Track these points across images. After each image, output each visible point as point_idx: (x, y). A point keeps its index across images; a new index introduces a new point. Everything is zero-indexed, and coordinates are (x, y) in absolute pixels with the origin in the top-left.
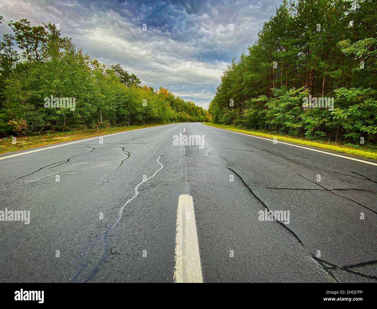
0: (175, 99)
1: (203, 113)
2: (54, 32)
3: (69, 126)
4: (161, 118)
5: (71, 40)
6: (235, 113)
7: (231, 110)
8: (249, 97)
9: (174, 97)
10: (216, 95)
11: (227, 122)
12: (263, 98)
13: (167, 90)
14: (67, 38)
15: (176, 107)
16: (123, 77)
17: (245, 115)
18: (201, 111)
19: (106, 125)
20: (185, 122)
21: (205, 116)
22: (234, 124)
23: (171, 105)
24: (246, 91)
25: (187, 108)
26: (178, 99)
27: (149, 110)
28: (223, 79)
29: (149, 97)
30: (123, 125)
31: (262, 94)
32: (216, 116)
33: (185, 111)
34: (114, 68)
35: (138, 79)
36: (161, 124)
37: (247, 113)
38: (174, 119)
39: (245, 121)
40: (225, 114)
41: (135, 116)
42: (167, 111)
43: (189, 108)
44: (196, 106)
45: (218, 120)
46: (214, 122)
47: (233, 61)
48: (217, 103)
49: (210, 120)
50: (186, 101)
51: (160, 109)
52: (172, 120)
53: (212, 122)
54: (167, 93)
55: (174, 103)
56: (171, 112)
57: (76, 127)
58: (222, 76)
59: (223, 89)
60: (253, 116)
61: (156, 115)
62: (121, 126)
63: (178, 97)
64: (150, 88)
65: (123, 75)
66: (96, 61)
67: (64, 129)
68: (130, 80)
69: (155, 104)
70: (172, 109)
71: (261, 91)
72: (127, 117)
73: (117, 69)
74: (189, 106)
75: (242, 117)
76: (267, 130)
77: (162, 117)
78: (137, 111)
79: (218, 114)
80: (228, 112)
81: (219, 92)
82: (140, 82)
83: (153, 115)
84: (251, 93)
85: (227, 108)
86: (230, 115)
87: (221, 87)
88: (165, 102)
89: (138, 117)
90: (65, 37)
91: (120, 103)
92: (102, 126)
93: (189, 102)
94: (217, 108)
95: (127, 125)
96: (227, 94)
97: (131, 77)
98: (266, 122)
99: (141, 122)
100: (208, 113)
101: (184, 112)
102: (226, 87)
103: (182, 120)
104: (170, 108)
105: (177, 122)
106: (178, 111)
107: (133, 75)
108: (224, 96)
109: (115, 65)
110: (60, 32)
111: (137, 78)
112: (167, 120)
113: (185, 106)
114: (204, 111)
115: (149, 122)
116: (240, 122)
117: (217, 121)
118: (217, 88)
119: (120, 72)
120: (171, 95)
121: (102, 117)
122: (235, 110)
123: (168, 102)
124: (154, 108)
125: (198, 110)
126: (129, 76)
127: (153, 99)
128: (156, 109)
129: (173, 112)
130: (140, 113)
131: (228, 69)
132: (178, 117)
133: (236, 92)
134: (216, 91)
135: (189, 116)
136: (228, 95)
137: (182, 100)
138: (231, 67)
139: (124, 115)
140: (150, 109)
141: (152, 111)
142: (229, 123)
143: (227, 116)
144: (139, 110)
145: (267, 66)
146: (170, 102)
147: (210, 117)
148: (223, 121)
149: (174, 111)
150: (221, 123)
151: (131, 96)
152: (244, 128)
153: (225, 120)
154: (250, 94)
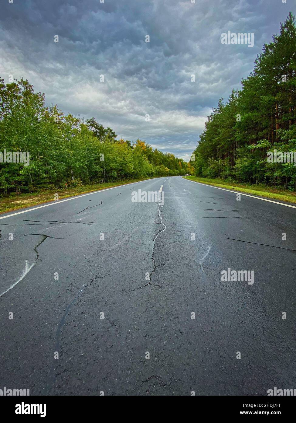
0: (153, 152)
1: (183, 165)
2: (27, 88)
3: (36, 187)
4: (137, 173)
5: (44, 95)
6: (223, 164)
7: (218, 161)
8: (242, 143)
9: (152, 149)
10: (199, 144)
11: (212, 175)
12: (264, 143)
13: (144, 143)
14: (40, 94)
15: (154, 161)
16: (98, 131)
17: (237, 166)
18: (181, 163)
19: (79, 184)
20: (163, 176)
21: (185, 169)
22: (221, 177)
23: (149, 159)
24: (238, 136)
25: (166, 161)
26: (156, 152)
27: (124, 166)
28: (207, 124)
29: (124, 151)
30: (97, 183)
31: (263, 138)
32: (199, 169)
33: (164, 164)
34: (89, 122)
35: (114, 133)
36: (138, 180)
37: (240, 163)
38: (152, 173)
39: (236, 173)
40: (211, 166)
41: (109, 173)
42: (144, 166)
43: (168, 160)
44: (176, 158)
45: (202, 172)
46: (197, 175)
47: (220, 102)
48: (201, 153)
49: (192, 173)
50: (164, 153)
51: (137, 163)
52: (151, 175)
53: (193, 175)
54: (144, 146)
55: (152, 157)
56: (149, 166)
57: (44, 187)
58: (206, 121)
59: (208, 136)
60: (248, 166)
61: (132, 170)
62: (95, 184)
63: (156, 149)
64: (127, 141)
65: (98, 129)
66: (71, 116)
67: (31, 190)
68: (106, 134)
69: (131, 158)
70: (150, 163)
71: (261, 134)
72: (101, 174)
73: (92, 123)
74: (168, 158)
75: (233, 169)
76: (267, 184)
77: (139, 172)
78: (111, 167)
79: (202, 166)
80: (215, 164)
81: (202, 140)
82: (116, 135)
83: (129, 170)
84: (245, 138)
85: (213, 158)
86: (217, 167)
87: (205, 135)
88: (142, 155)
89: (112, 173)
90: (38, 92)
91: (92, 159)
92: (73, 185)
93: (168, 154)
94: (201, 160)
95: (101, 182)
96: (212, 142)
97: (107, 131)
98: (266, 175)
99: (116, 178)
100: (189, 165)
101: (162, 165)
102: (212, 134)
103: (160, 174)
104: (148, 162)
105: (155, 177)
106: (156, 165)
107: (109, 129)
108: (209, 145)
109: (90, 119)
110: (32, 88)
111: (113, 131)
112: (144, 175)
113: (164, 159)
114: (184, 163)
115: (125, 178)
116: (230, 175)
117: (200, 174)
118: (200, 136)
119: (94, 126)
120: (148, 147)
121: (74, 175)
122: (223, 161)
123: (145, 155)
124: (130, 162)
125: (178, 162)
126: (104, 130)
127: (128, 153)
128: (132, 164)
129: (150, 166)
130: (115, 169)
131: (214, 113)
132: (156, 171)
133: (224, 139)
134: (200, 140)
135: (168, 170)
136: (214, 143)
137: (161, 152)
138: (218, 110)
139: (96, 172)
140: (125, 164)
141: (128, 166)
142: (216, 175)
143: (213, 168)
144: (113, 165)
145: (270, 101)
146: (147, 156)
147: (192, 170)
148: (208, 173)
149: (151, 164)
150: (205, 177)
151: (103, 151)
152: (235, 182)
153: (210, 172)
154: (243, 140)
